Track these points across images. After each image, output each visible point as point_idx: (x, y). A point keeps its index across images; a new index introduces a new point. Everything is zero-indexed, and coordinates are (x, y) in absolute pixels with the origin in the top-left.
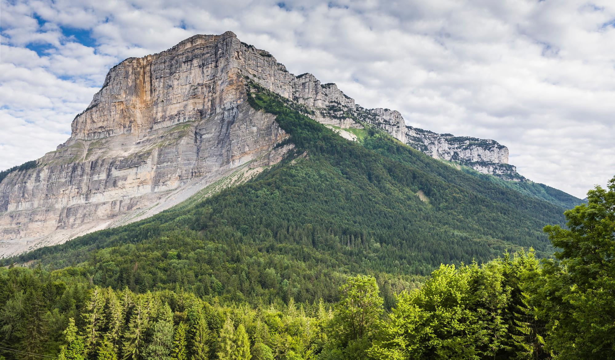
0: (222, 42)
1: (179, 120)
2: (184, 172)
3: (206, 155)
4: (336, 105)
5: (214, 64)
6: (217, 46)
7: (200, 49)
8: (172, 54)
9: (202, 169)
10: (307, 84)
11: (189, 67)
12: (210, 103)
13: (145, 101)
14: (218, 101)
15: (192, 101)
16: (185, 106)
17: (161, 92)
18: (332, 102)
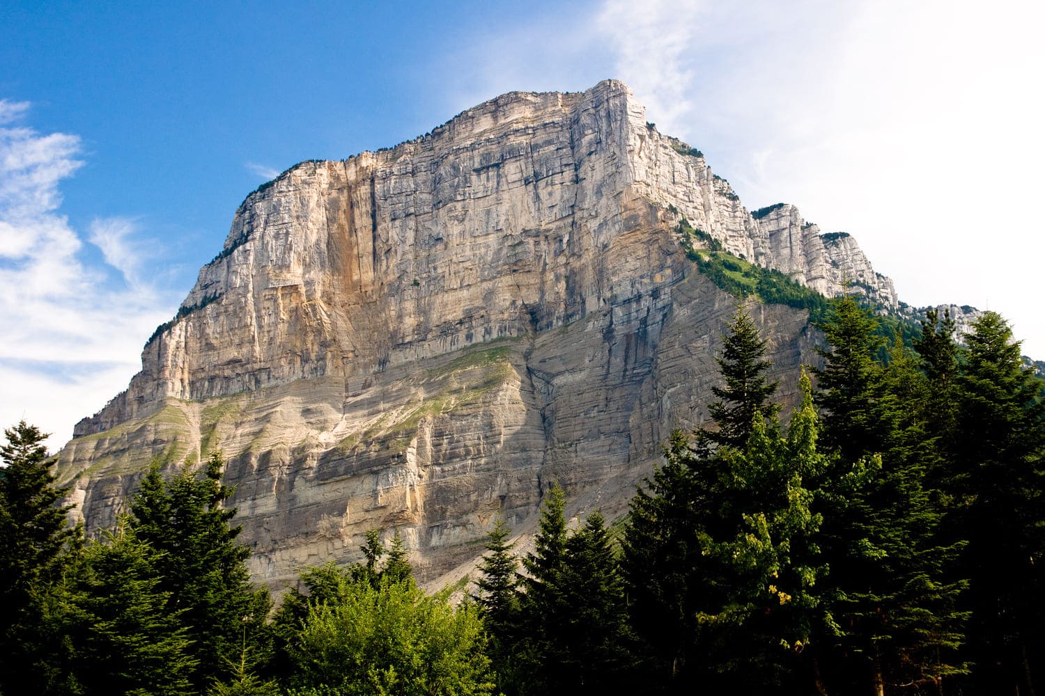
0: (592, 111)
1: (469, 337)
2: (515, 485)
3: (577, 435)
4: (864, 291)
5: (569, 174)
6: (577, 121)
7: (524, 131)
8: (432, 149)
9: (572, 476)
10: (786, 233)
11: (492, 184)
12: (562, 286)
13: (358, 285)
14: (589, 276)
15: (508, 280)
16: (489, 295)
17: (410, 256)
18: (851, 285)
